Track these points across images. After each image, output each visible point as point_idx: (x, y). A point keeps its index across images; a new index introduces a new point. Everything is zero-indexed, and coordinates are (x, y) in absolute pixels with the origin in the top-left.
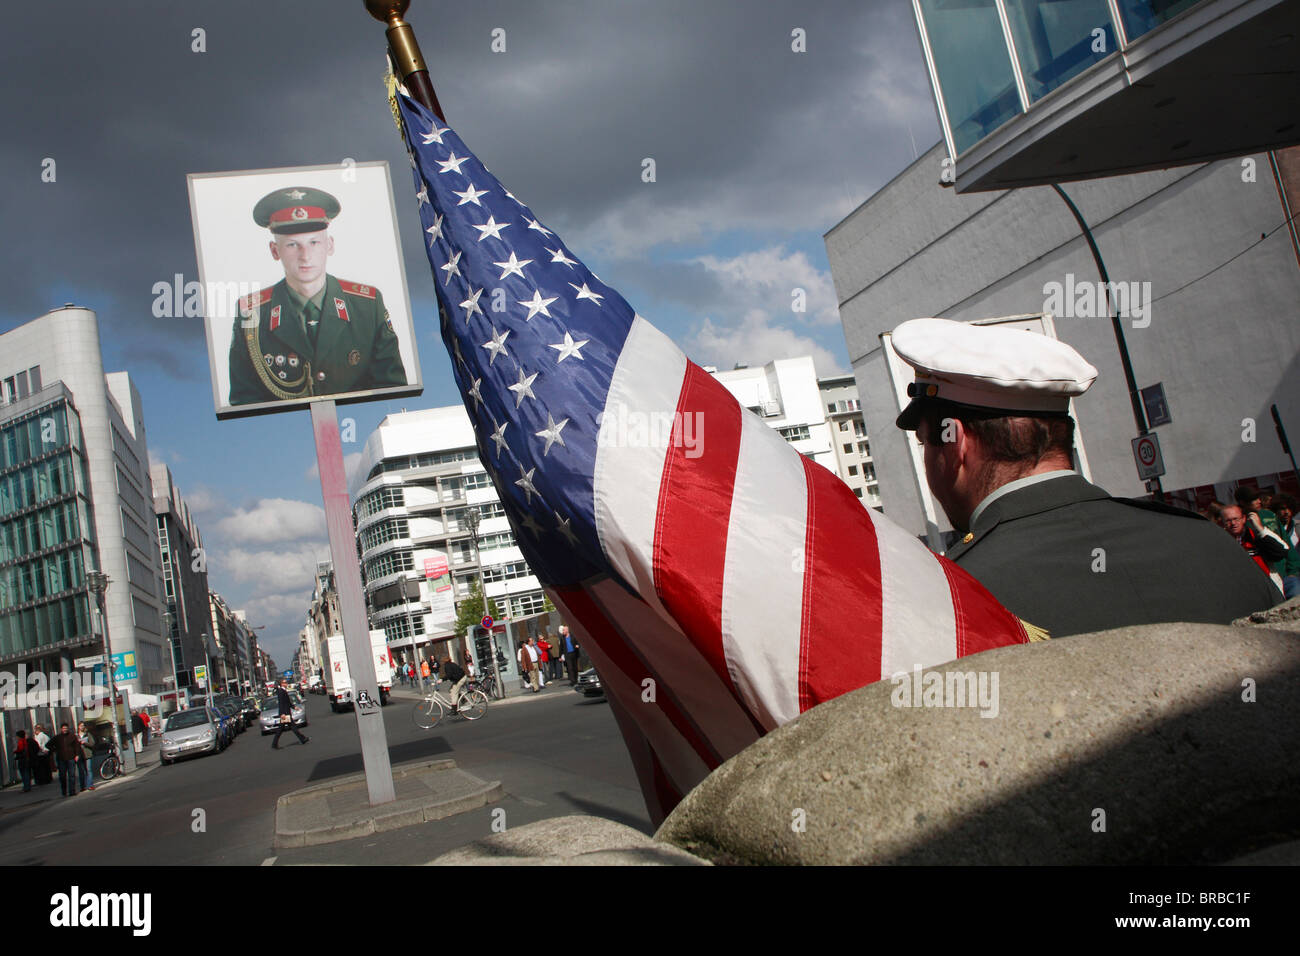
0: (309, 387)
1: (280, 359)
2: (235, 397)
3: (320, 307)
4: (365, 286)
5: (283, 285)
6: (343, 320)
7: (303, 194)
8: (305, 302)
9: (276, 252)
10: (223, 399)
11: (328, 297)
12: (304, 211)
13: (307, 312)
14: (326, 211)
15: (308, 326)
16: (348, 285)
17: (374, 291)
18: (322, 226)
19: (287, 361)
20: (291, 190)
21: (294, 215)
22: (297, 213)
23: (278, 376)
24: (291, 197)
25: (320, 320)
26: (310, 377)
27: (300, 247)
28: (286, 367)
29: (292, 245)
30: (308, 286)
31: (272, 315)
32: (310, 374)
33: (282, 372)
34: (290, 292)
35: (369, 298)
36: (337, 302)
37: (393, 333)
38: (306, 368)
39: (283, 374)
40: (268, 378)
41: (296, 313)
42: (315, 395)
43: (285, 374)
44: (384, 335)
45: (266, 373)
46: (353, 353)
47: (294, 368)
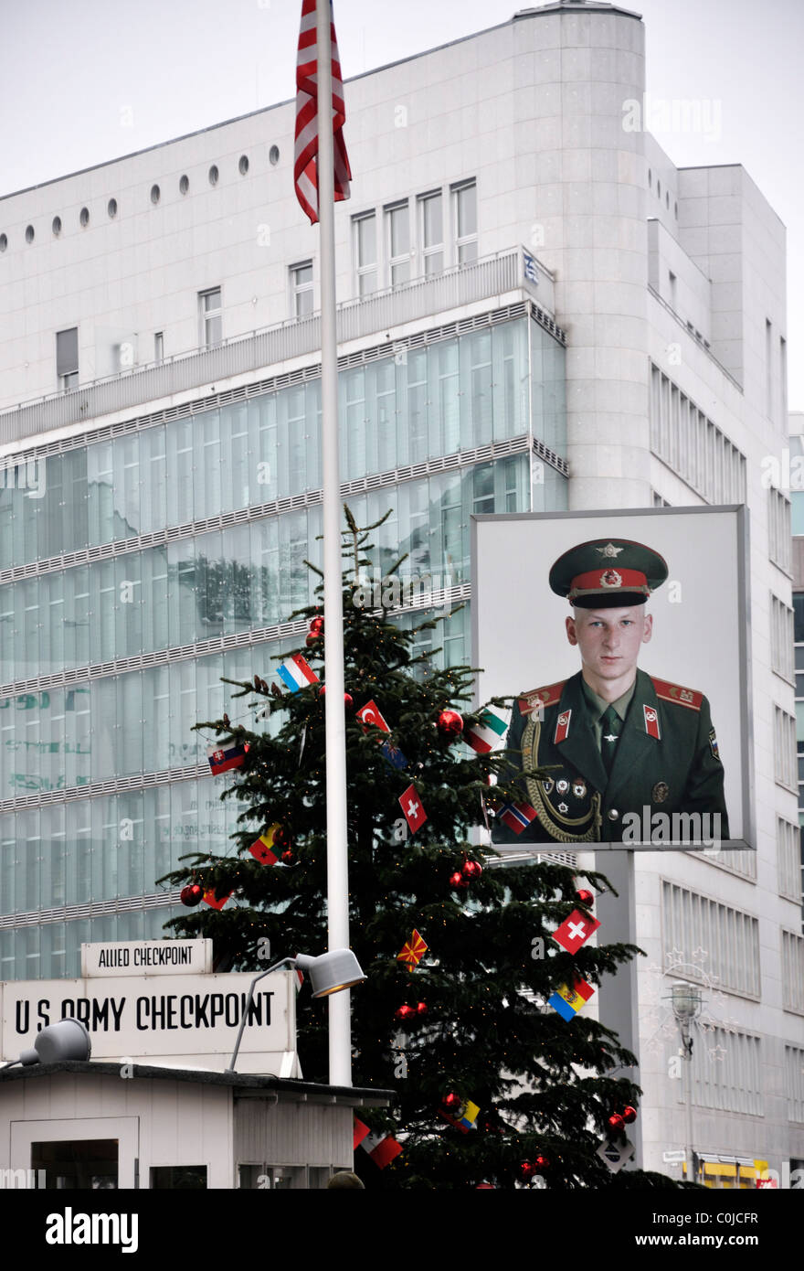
0: (595, 828)
1: (563, 786)
2: (498, 833)
3: (623, 718)
4: (687, 691)
5: (577, 680)
6: (652, 737)
7: (619, 550)
8: (603, 707)
9: (573, 632)
10: (484, 832)
11: (635, 703)
12: (617, 576)
13: (605, 721)
14: (648, 578)
15: (604, 741)
16: (666, 687)
17: (700, 700)
18: (639, 599)
19: (571, 789)
20: (603, 543)
21: (603, 580)
22: (607, 577)
23: (558, 811)
24: (602, 554)
25: (620, 734)
26: (598, 815)
27: (606, 627)
28: (569, 797)
29: (596, 624)
30: (610, 685)
31: (559, 722)
32: (599, 810)
33: (563, 804)
34: (586, 692)
35: (691, 709)
36: (648, 710)
37: (719, 761)
38: (594, 801)
39: (564, 807)
40: (544, 810)
41: (591, 722)
42: (602, 841)
43: (566, 807)
44: (704, 764)
45: (541, 803)
46: (660, 786)
47: (579, 799)
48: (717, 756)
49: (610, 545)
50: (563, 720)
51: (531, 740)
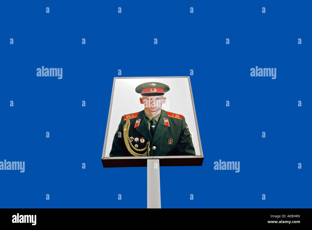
0: (148, 152)
1: (137, 139)
2: (113, 153)
3: (157, 121)
4: (177, 115)
5: (143, 112)
6: (167, 126)
7: (156, 84)
8: (151, 119)
9: (141, 101)
10: (107, 154)
11: (161, 117)
12: (155, 89)
13: (152, 123)
14: (164, 90)
15: (151, 127)
16: (171, 114)
17: (181, 116)
18: (162, 94)
19: (140, 140)
20: (152, 83)
21: (151, 90)
23: (135, 147)
24: (151, 85)
25: (156, 125)
26: (149, 148)
28: (139, 143)
30: (153, 113)
31: (136, 122)
32: (149, 147)
33: (136, 145)
34: (145, 115)
35: (179, 119)
36: (165, 119)
37: (189, 133)
38: (147, 144)
39: (137, 146)
40: (130, 147)
41: (147, 122)
42: (150, 156)
43: (138, 146)
44: (185, 133)
45: (129, 144)
46: (170, 140)
47: (142, 143)
48: (189, 131)
49: (153, 83)
50: (138, 122)
51: (127, 127)
